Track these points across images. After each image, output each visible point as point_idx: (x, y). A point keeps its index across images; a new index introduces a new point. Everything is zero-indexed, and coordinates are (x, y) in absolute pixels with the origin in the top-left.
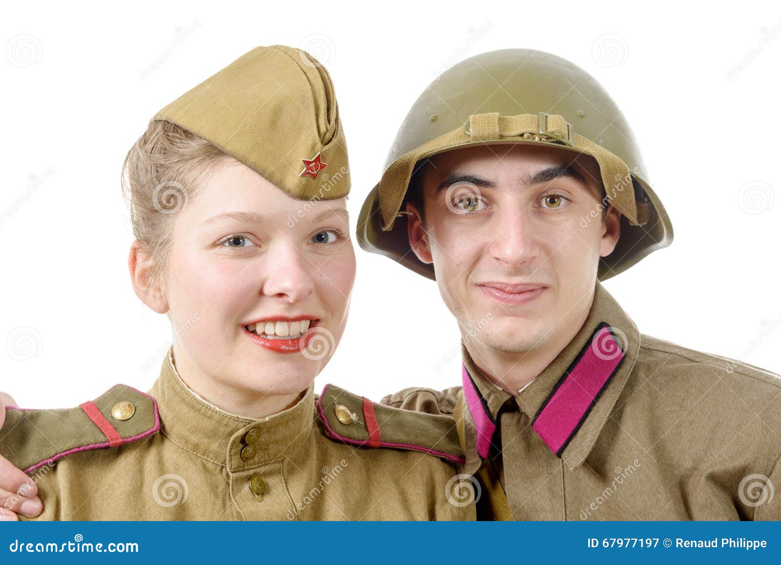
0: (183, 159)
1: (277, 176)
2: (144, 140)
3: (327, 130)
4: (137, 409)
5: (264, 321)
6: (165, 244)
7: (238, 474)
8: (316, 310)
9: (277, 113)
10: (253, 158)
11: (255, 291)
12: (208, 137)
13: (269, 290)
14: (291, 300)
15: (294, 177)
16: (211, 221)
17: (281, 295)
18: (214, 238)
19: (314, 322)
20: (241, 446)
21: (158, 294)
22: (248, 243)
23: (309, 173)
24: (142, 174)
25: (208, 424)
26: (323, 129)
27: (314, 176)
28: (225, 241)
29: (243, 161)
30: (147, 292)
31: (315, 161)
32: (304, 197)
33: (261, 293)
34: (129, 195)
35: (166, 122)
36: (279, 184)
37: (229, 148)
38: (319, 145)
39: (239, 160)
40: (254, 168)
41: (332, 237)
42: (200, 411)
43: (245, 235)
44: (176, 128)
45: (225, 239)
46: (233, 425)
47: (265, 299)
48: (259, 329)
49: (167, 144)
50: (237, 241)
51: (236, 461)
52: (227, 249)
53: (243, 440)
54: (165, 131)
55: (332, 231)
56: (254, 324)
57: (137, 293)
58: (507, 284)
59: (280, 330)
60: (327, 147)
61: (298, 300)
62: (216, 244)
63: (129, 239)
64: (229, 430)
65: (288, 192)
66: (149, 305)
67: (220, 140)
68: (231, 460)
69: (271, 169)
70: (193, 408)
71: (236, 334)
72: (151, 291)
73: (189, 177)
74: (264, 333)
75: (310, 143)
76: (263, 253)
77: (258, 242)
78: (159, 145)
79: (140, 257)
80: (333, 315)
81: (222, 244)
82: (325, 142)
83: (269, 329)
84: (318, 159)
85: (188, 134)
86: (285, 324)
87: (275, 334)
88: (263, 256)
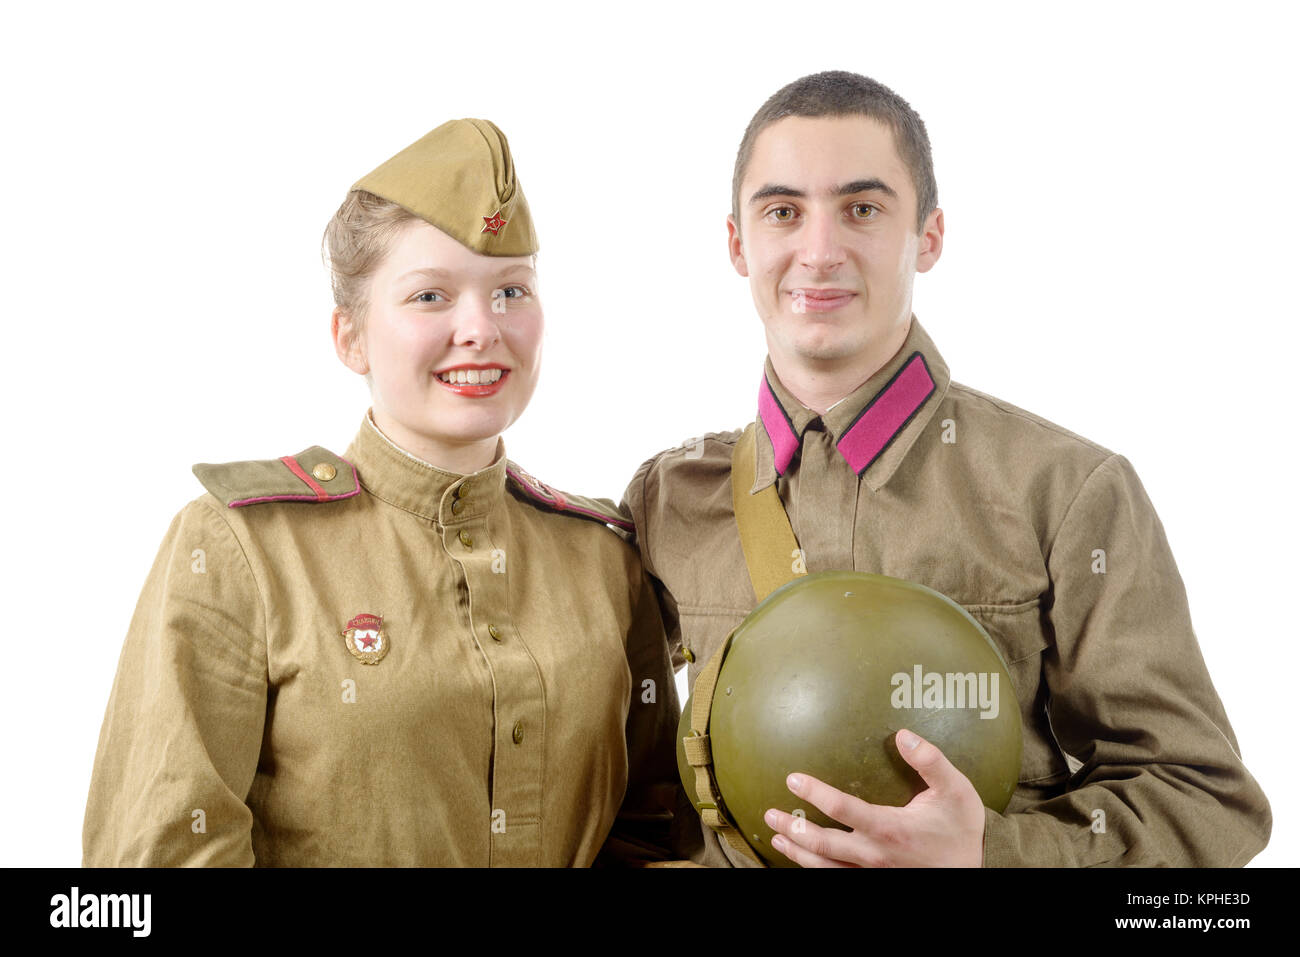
0: (377, 222)
1: (461, 235)
2: (342, 211)
3: (505, 190)
4: (339, 472)
5: (457, 369)
6: (364, 305)
7: (450, 527)
8: (506, 360)
9: (460, 176)
10: (439, 218)
11: (445, 342)
12: (398, 201)
13: (459, 340)
14: (479, 348)
15: (477, 235)
16: (403, 278)
17: (470, 343)
18: (408, 294)
19: (505, 371)
20: (453, 499)
21: (358, 356)
22: (439, 298)
23: (489, 230)
24: (340, 241)
25: (421, 481)
26: (501, 189)
27: (495, 233)
28: (417, 298)
29: (430, 221)
30: (347, 355)
31: (494, 218)
32: (486, 252)
33: (451, 344)
34: (329, 263)
35: (361, 191)
36: (464, 242)
37: (417, 210)
38: (498, 202)
39: (427, 222)
40: (441, 227)
41: (518, 293)
42: (412, 468)
43: (434, 291)
44: (370, 195)
45: (416, 295)
46: (445, 480)
47: (455, 349)
48: (452, 377)
49: (362, 212)
50: (428, 297)
51: (449, 514)
52: (420, 305)
53: (456, 494)
54: (360, 199)
55: (517, 288)
56: (447, 372)
57: (339, 356)
58: (816, 290)
59: (471, 377)
60: (505, 205)
61: (485, 347)
62: (410, 300)
63: (331, 306)
64: (441, 485)
65: (472, 248)
66: (352, 367)
67: (409, 203)
68: (444, 513)
69: (455, 226)
70: (405, 466)
71: (429, 382)
72: (352, 353)
73: (382, 240)
74: (456, 382)
75: (488, 202)
76: (451, 307)
77: (448, 297)
78: (355, 213)
79: (342, 320)
80: (523, 365)
81: (415, 300)
82: (503, 200)
83: (461, 377)
84: (497, 217)
85: (380, 201)
86: (476, 372)
87: (467, 382)
88: (451, 310)
